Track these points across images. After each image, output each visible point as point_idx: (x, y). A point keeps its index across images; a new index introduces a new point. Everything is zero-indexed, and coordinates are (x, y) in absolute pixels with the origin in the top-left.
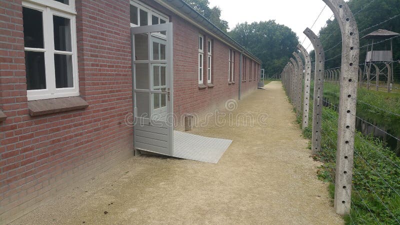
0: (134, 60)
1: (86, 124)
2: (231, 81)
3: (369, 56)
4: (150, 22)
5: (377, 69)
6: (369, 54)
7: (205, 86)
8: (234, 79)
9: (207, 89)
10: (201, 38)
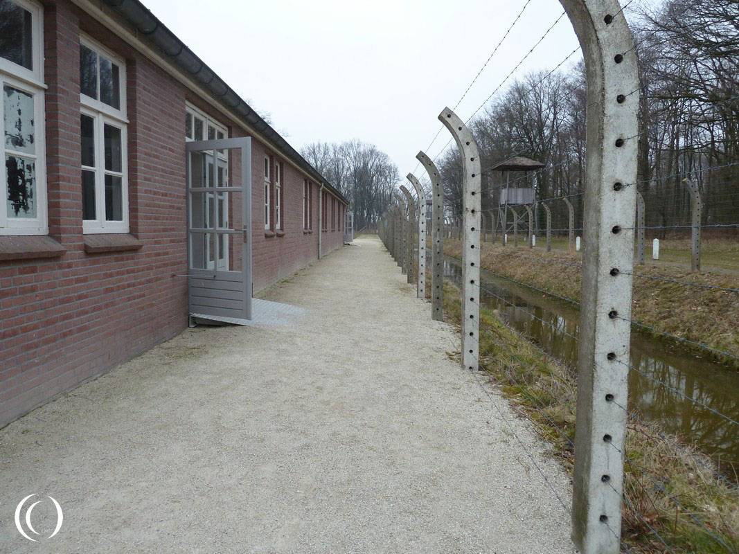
0: (190, 187)
1: (138, 272)
2: (306, 228)
3: (504, 196)
4: (205, 137)
5: (515, 215)
6: (504, 192)
7: (273, 233)
8: (310, 226)
9: (275, 237)
10: (266, 160)
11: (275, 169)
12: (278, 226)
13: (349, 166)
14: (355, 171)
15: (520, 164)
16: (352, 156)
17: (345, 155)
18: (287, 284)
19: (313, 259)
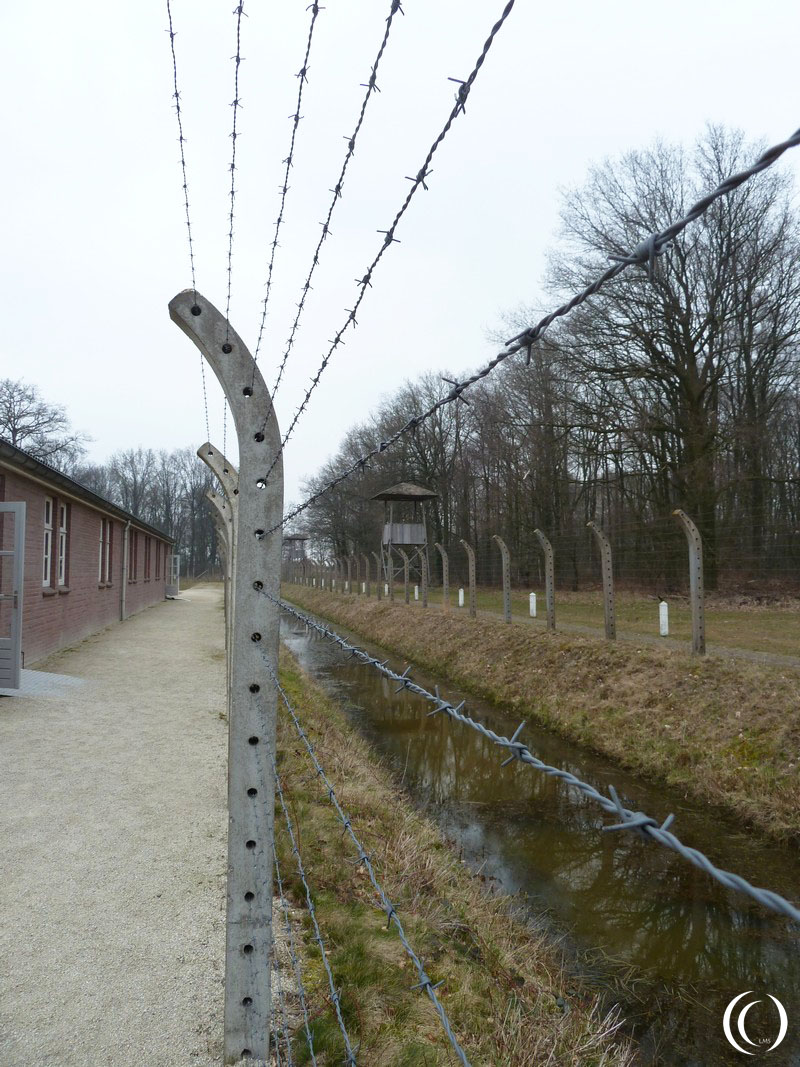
2: (103, 580)
3: (387, 534)
6: (387, 528)
7: (53, 591)
8: (110, 577)
9: (57, 596)
10: (48, 504)
11: (59, 513)
12: (61, 582)
13: (185, 481)
14: (193, 490)
15: (406, 493)
16: (189, 469)
17: (178, 468)
18: (70, 654)
19: (113, 621)
